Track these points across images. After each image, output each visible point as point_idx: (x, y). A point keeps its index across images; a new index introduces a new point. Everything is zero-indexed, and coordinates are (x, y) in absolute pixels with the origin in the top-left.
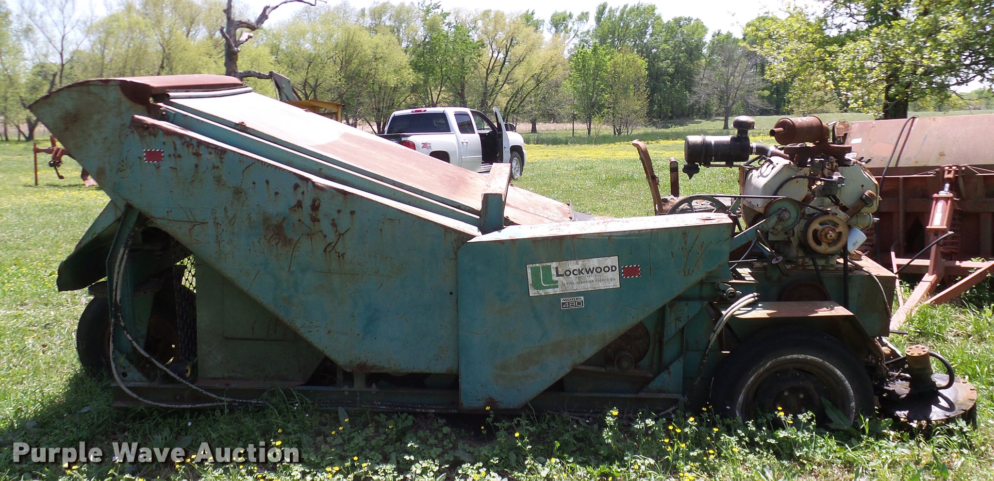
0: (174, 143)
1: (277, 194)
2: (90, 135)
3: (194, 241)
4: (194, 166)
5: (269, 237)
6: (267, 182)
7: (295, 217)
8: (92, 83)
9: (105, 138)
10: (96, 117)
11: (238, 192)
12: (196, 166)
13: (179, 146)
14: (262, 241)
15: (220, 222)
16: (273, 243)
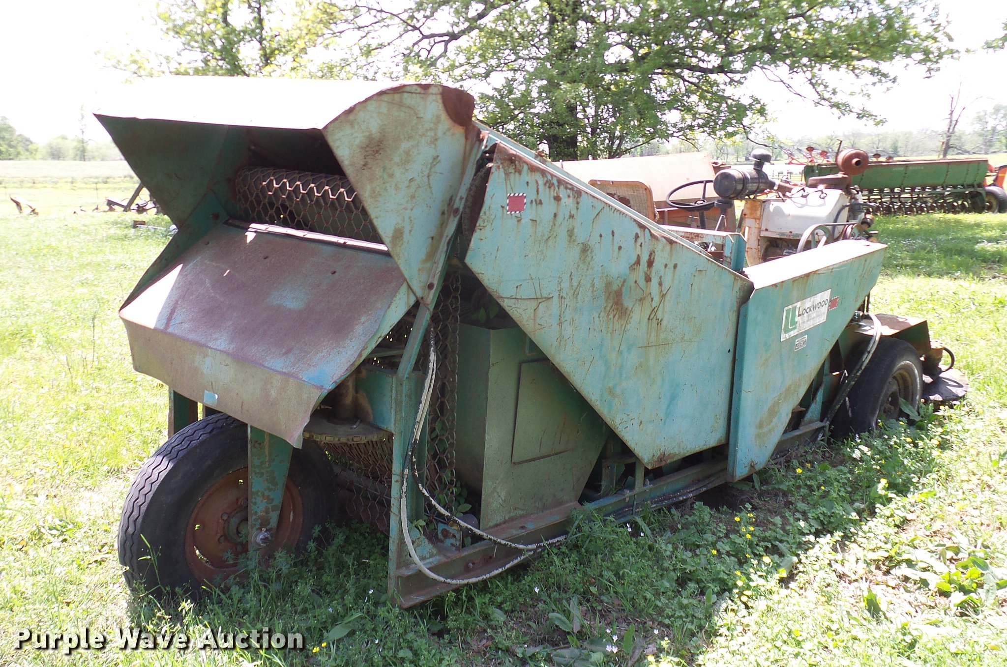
0: (537, 182)
1: (620, 248)
2: (392, 176)
3: (538, 327)
4: (552, 216)
5: (608, 308)
6: (613, 233)
7: (633, 277)
8: (408, 89)
9: (412, 180)
10: (405, 145)
11: (585, 249)
12: (555, 215)
13: (541, 188)
14: (602, 314)
15: (565, 295)
16: (611, 316)
